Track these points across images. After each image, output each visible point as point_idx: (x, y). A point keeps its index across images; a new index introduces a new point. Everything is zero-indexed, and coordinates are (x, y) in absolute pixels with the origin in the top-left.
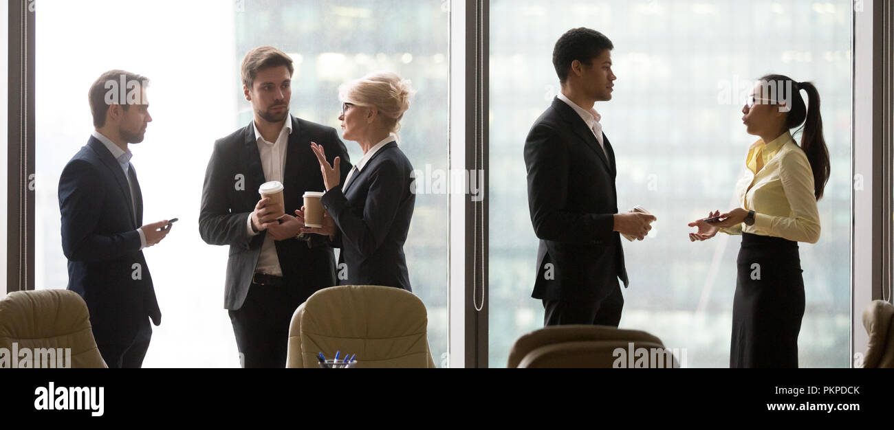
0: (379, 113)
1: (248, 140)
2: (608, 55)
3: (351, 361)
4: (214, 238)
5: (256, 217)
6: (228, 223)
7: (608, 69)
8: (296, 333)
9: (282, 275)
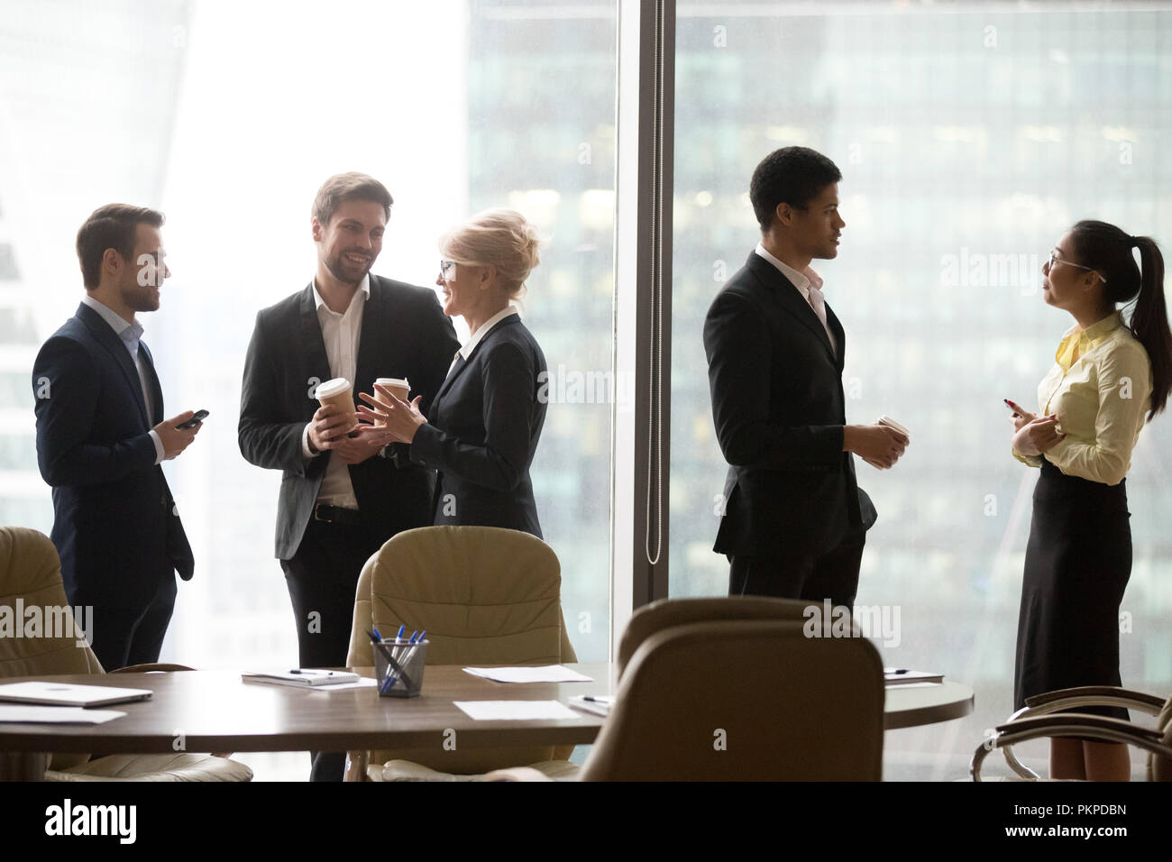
0: (498, 274)
1: (305, 309)
2: (834, 192)
3: (420, 641)
4: (258, 457)
5: (315, 431)
6: (276, 437)
7: (835, 212)
8: (365, 596)
9: (357, 508)
